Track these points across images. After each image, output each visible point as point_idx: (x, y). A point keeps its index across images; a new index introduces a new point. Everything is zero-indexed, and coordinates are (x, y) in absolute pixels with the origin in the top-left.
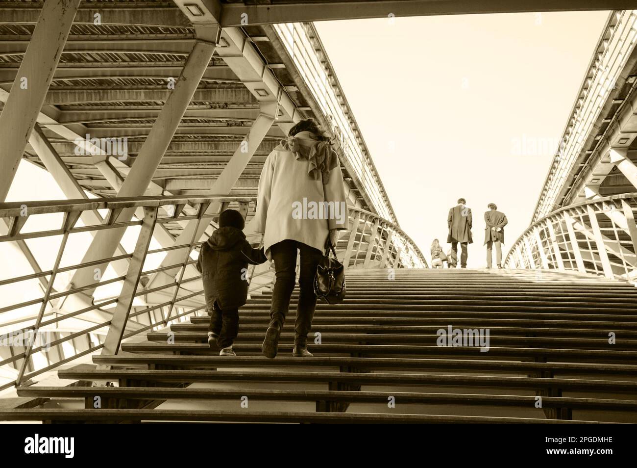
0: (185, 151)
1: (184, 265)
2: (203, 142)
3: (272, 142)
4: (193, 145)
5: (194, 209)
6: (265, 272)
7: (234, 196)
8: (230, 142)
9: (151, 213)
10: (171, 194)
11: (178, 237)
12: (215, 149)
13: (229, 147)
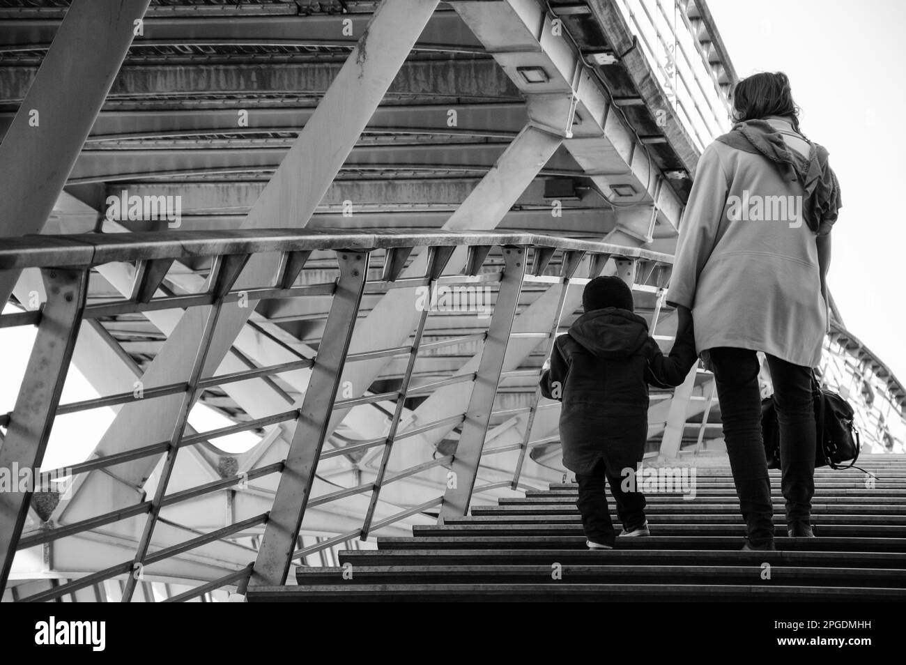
0: (167, 93)
1: (171, 448)
2: (221, 67)
3: (438, 63)
4: (192, 75)
5: (197, 276)
6: (420, 468)
7: (324, 232)
8: (305, 65)
9: (66, 289)
10: (123, 230)
11: (148, 364)
12: (260, 88)
13: (303, 79)
